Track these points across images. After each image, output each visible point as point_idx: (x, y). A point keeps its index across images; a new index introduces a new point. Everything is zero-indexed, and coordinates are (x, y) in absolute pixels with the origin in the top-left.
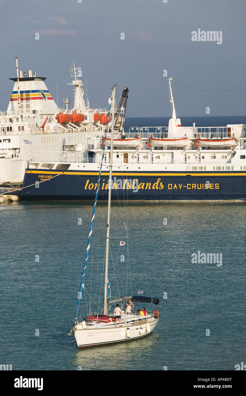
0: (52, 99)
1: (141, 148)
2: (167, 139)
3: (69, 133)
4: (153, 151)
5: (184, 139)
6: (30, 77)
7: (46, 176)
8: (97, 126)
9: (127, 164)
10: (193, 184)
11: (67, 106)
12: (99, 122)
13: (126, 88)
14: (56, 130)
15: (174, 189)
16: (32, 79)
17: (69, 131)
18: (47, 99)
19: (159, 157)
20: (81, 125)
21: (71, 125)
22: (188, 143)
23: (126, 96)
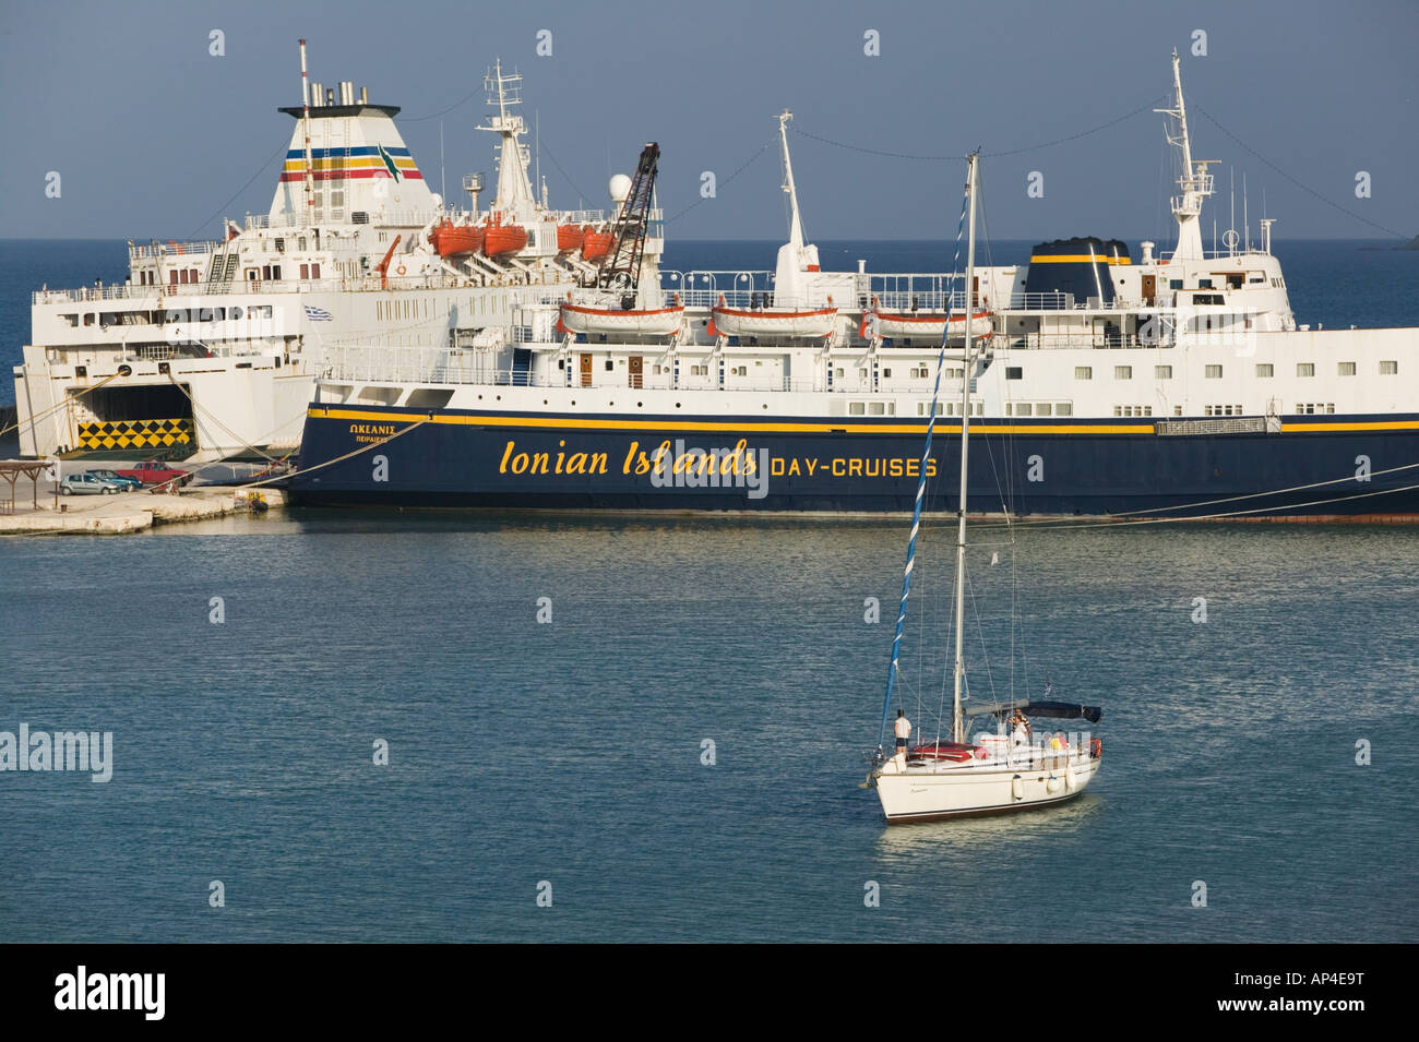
0: (421, 178)
1: (685, 340)
2: (770, 310)
3: (473, 290)
4: (725, 349)
5: (826, 311)
6: (345, 103)
7: (375, 427)
8: (571, 268)
9: (639, 390)
10: (851, 461)
11: (474, 200)
12: (578, 252)
13: (650, 145)
14: (427, 277)
15: (790, 474)
16: (353, 111)
17: (472, 280)
18: (400, 176)
19: (743, 370)
20: (513, 261)
21: (480, 263)
22: (839, 326)
23: (651, 170)
